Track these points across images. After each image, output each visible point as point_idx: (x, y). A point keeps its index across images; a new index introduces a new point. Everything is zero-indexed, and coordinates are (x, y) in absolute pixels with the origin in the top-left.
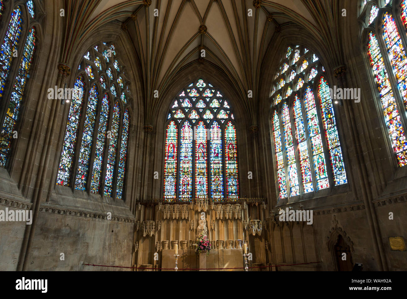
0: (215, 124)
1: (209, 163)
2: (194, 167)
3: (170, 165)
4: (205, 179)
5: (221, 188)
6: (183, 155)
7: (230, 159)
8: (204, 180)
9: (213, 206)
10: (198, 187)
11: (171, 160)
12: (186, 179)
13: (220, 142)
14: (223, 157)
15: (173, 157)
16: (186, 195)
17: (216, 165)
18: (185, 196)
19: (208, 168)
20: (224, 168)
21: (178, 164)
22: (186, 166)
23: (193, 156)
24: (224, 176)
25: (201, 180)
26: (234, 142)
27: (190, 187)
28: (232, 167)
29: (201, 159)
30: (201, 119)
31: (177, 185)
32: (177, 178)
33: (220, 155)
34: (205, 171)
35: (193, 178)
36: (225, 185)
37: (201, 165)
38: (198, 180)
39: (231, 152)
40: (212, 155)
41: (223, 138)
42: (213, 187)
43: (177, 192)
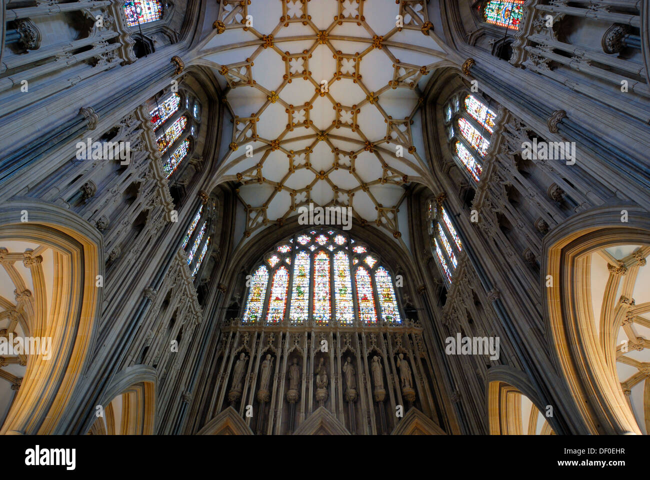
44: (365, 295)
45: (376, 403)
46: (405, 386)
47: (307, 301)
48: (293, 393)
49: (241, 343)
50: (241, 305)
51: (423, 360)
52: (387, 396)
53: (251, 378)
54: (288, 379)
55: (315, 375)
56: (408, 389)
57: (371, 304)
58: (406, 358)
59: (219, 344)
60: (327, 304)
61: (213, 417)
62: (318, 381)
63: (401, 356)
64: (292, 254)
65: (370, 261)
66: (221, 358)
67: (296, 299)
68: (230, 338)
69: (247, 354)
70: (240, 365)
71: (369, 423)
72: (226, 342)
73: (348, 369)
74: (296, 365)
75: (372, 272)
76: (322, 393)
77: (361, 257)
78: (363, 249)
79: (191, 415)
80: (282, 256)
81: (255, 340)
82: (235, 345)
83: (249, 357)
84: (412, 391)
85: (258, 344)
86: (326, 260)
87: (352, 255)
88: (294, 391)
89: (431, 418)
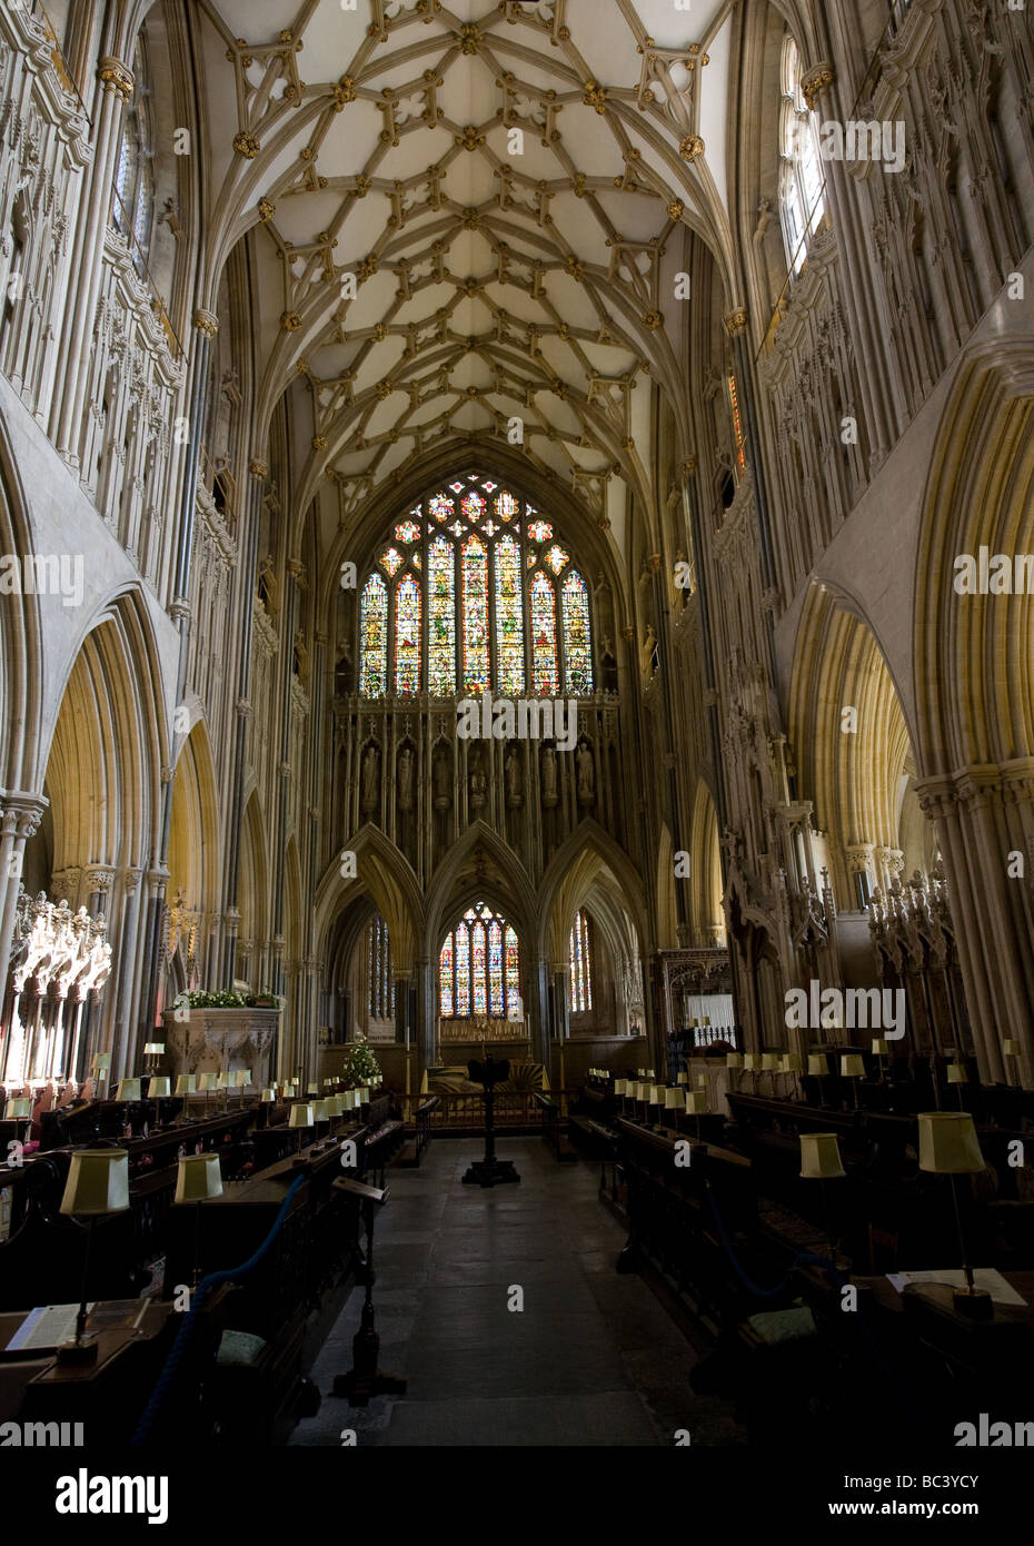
0: (495, 924)
1: (487, 973)
2: (471, 977)
3: (446, 975)
4: (484, 990)
5: (500, 1000)
6: (459, 963)
7: (511, 966)
8: (483, 992)
9: (492, 1021)
10: (476, 1000)
11: (447, 970)
12: (463, 991)
13: (500, 947)
14: (504, 965)
15: (448, 966)
16: (463, 1008)
17: (496, 974)
18: (463, 1011)
19: (487, 978)
20: (504, 977)
21: (454, 974)
22: (463, 975)
23: (471, 964)
24: (504, 987)
25: (480, 991)
26: (515, 947)
27: (468, 1000)
28: (513, 976)
29: (479, 967)
30: (479, 919)
31: (454, 998)
32: (454, 990)
33: (500, 962)
34: (483, 981)
35: (471, 989)
36: (505, 997)
37: (479, 974)
38: (476, 991)
39: (512, 958)
40: (492, 962)
41: (503, 942)
42: (493, 1000)
43: (455, 1005)
44: (543, 634)
45: (545, 809)
46: (582, 789)
47: (453, 649)
48: (443, 801)
49: (366, 731)
50: (353, 660)
51: (611, 748)
52: (560, 800)
53: (388, 784)
54: (435, 782)
55: (470, 774)
56: (586, 793)
57: (550, 652)
58: (590, 749)
59: (337, 733)
60: (484, 652)
61: (351, 836)
62: (473, 786)
63: (584, 745)
64: (422, 546)
65: (557, 558)
66: (343, 752)
67: (436, 644)
68: (349, 725)
69: (378, 748)
70: (370, 763)
71: (535, 836)
72: (346, 730)
73: (512, 763)
74: (443, 761)
75: (557, 583)
76: (479, 800)
77: (541, 549)
78: (546, 527)
79: (324, 832)
80: (405, 550)
81: (385, 728)
82: (359, 737)
83: (381, 752)
84: (591, 795)
85: (390, 733)
86: (481, 557)
87: (526, 545)
88: (445, 799)
89: (607, 830)
